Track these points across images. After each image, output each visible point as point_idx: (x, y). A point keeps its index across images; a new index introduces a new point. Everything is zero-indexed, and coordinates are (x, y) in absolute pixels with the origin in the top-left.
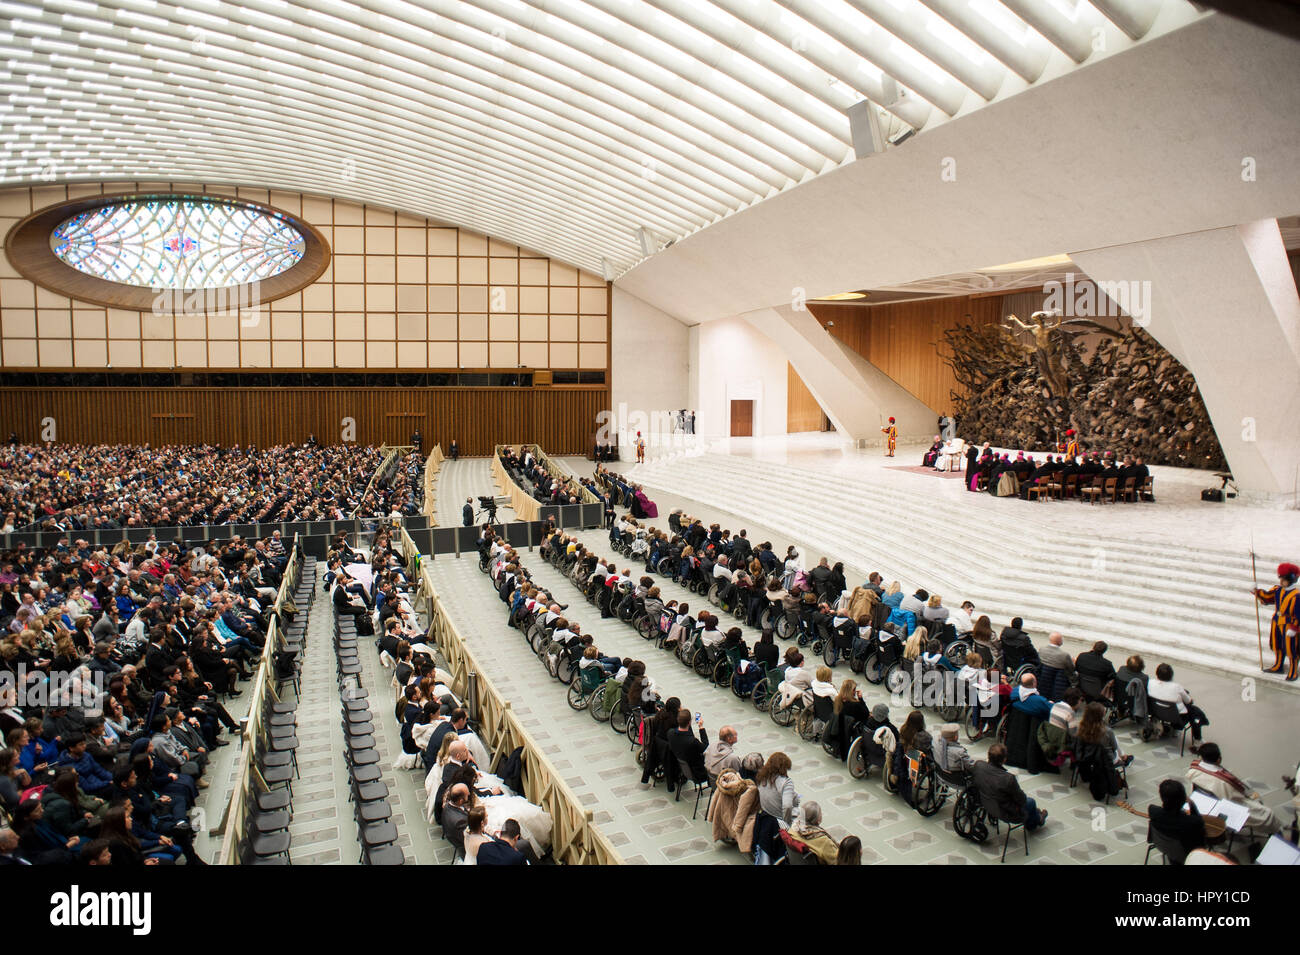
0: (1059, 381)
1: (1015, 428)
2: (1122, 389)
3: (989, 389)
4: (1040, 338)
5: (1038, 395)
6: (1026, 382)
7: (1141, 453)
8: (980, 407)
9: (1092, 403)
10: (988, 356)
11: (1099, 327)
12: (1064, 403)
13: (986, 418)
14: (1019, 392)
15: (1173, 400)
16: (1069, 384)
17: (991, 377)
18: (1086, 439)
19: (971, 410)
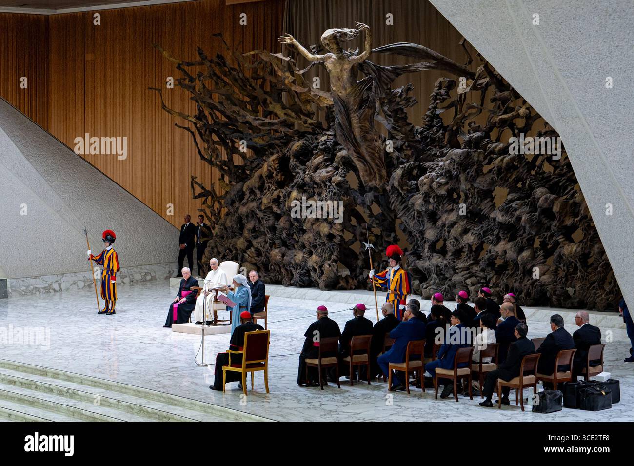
0: (372, 156)
1: (303, 246)
2: (472, 171)
3: (257, 174)
4: (339, 79)
5: (339, 185)
6: (318, 160)
7: (507, 286)
8: (243, 210)
9: (426, 197)
10: (255, 112)
11: (434, 58)
12: (382, 197)
13: (254, 230)
14: (307, 179)
15: (552, 190)
16: (389, 164)
17: (260, 152)
18: (421, 264)
19: (228, 214)
